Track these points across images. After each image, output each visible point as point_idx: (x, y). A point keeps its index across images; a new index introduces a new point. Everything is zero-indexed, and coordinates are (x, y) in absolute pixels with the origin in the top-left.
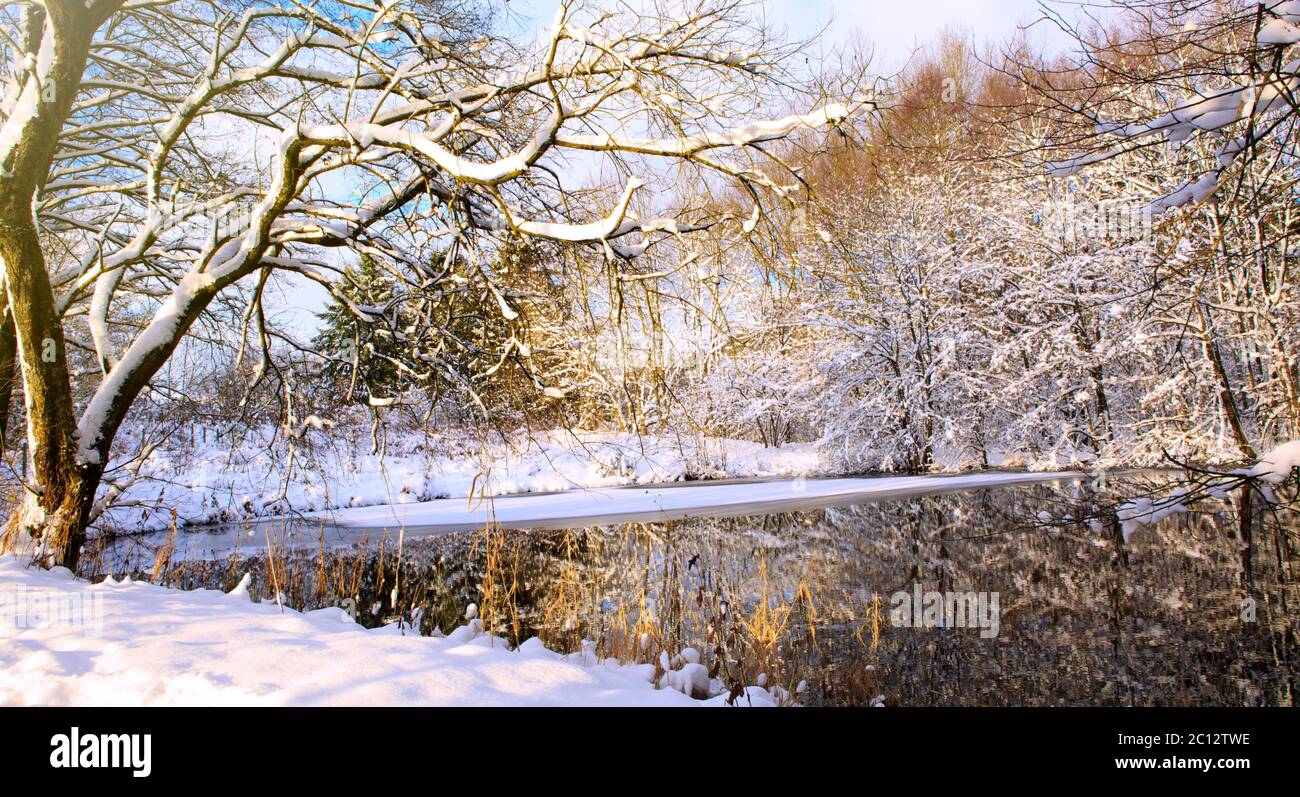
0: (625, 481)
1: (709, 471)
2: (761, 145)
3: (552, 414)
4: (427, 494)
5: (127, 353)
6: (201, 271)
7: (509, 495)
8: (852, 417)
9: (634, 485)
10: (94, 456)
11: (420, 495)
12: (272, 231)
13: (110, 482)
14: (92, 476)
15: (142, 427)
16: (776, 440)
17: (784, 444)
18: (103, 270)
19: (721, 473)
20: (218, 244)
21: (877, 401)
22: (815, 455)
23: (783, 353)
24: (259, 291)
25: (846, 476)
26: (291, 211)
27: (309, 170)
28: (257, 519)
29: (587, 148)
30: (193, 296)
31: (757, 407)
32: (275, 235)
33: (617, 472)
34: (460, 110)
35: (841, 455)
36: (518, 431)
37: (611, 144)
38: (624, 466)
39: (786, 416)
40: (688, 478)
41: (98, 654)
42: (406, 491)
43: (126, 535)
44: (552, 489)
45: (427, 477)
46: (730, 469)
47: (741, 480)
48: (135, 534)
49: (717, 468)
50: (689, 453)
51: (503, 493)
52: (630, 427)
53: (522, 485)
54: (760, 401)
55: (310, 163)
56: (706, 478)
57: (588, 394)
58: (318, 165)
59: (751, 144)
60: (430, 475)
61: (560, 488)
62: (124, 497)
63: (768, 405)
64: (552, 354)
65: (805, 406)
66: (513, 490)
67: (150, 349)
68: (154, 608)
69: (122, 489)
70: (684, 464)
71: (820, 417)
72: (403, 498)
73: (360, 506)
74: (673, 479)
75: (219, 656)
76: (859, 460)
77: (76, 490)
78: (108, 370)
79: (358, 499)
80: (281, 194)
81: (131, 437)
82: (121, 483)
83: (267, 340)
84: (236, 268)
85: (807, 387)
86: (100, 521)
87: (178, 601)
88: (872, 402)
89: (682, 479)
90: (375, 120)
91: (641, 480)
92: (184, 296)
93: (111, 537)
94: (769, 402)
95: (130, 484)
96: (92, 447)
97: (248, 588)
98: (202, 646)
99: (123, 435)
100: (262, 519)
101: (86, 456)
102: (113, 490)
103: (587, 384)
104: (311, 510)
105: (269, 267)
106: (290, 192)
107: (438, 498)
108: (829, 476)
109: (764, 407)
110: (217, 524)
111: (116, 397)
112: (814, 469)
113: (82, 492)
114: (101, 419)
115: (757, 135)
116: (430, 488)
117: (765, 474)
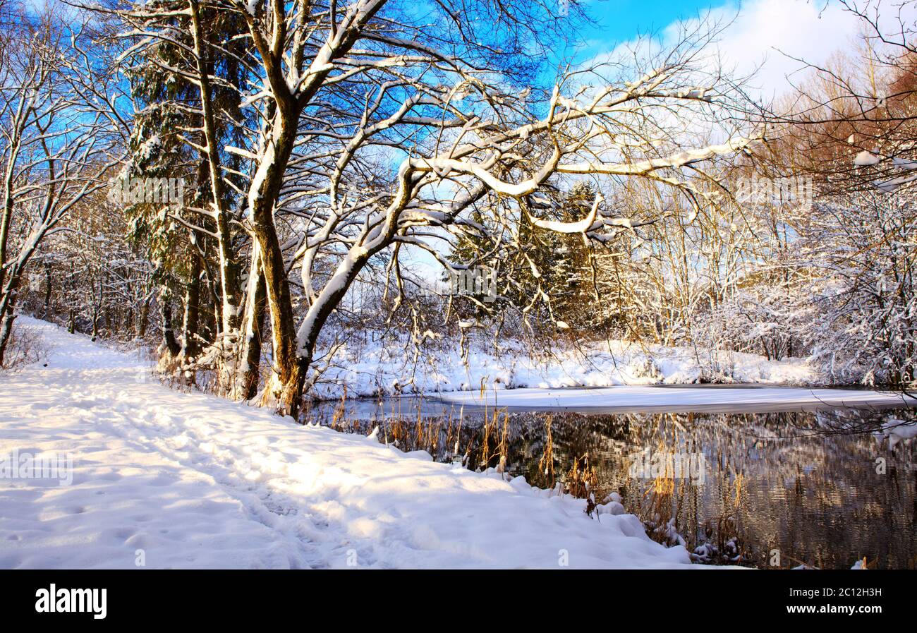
0: (654, 381)
1: (720, 376)
2: (693, 165)
3: (604, 329)
4: (512, 384)
5: (321, 294)
6: (360, 245)
7: (569, 388)
8: (838, 339)
9: (661, 385)
10: (305, 353)
11: (507, 384)
12: (399, 221)
13: (315, 368)
14: (305, 364)
15: (336, 331)
16: (777, 354)
17: (785, 358)
18: (308, 248)
19: (729, 379)
20: (369, 229)
21: (861, 329)
22: (807, 368)
23: (787, 286)
24: (396, 253)
25: (831, 387)
26: (410, 208)
27: (418, 185)
28: (402, 395)
29: (577, 172)
30: (356, 261)
31: (761, 329)
32: (401, 223)
33: (648, 374)
34: (500, 151)
35: (827, 370)
36: (580, 341)
37: (592, 169)
38: (653, 369)
39: (784, 336)
40: (703, 381)
41: (299, 456)
42: (498, 381)
43: (326, 401)
44: (600, 385)
45: (512, 372)
46: (737, 376)
47: (744, 385)
48: (331, 400)
49: (726, 374)
50: (704, 362)
51: (565, 386)
52: (663, 340)
53: (578, 381)
54: (763, 324)
55: (418, 180)
56: (717, 382)
57: (631, 316)
58: (423, 181)
59: (687, 164)
60: (515, 370)
61: (605, 385)
62: (323, 378)
63: (769, 328)
64: (606, 285)
65: (801, 329)
66: (572, 383)
67: (333, 292)
68: (327, 439)
69: (321, 372)
70: (700, 370)
71: (811, 339)
72: (495, 386)
73: (467, 390)
74: (690, 381)
75: (347, 462)
76: (843, 374)
77: (296, 373)
78: (311, 304)
79: (466, 385)
80: (403, 200)
81: (330, 336)
82: (321, 368)
83: (402, 283)
84: (379, 243)
85: (803, 315)
86: (310, 391)
87: (338, 437)
88: (855, 329)
89: (698, 382)
90: (453, 156)
91: (668, 381)
92: (350, 261)
93: (317, 402)
94: (771, 325)
95: (326, 369)
96: (304, 348)
97: (377, 435)
98: (342, 458)
99: (326, 335)
100: (406, 395)
101: (301, 353)
102: (317, 373)
103: (630, 308)
104: (436, 391)
105: (400, 241)
106: (408, 198)
107: (520, 387)
108: (817, 386)
109: (766, 329)
110: (378, 397)
111: (316, 320)
112: (804, 379)
113: (300, 374)
114: (308, 332)
115: (689, 159)
116: (514, 379)
117: (765, 381)
